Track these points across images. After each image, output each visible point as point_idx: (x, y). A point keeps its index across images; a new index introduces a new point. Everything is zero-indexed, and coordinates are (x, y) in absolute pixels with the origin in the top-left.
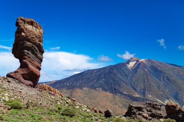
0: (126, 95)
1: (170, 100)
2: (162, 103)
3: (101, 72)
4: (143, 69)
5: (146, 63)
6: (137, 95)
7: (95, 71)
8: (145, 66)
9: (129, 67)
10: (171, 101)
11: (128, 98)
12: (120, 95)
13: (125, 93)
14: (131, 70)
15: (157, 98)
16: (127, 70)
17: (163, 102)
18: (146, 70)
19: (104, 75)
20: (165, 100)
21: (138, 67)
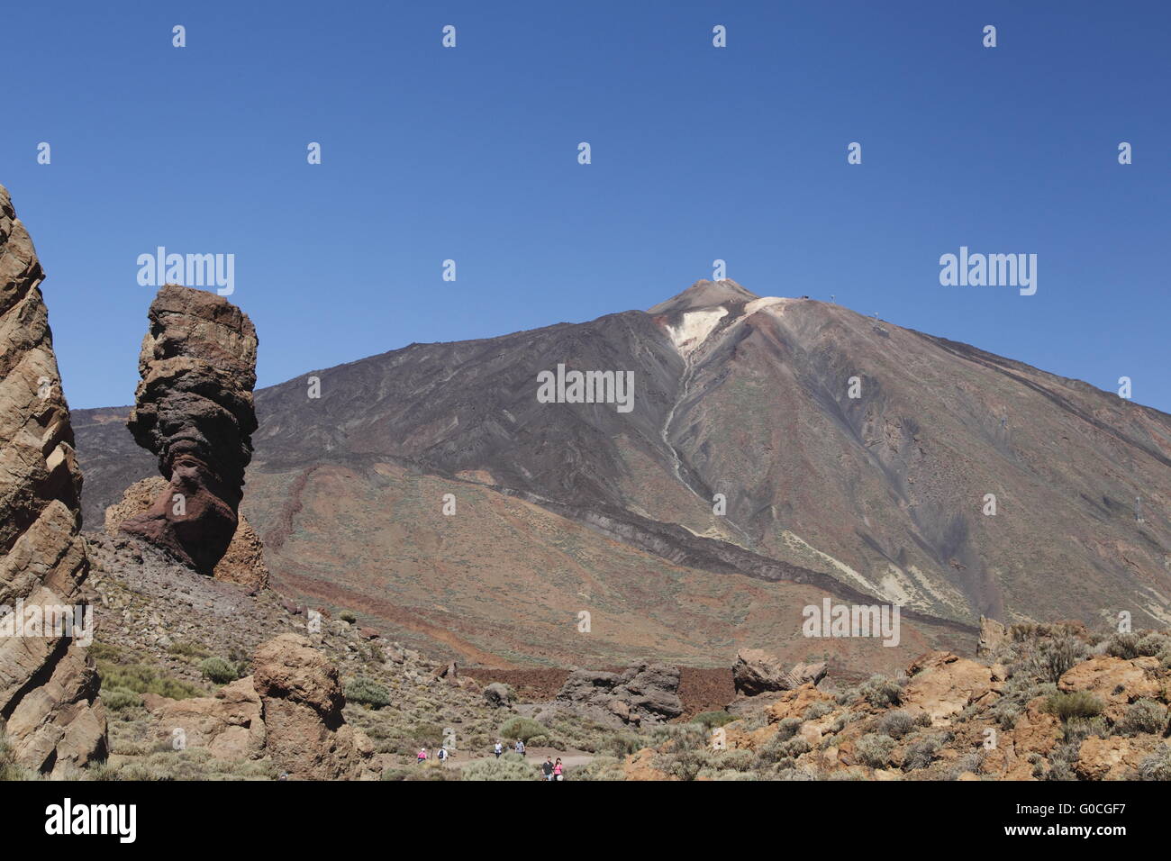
0: (649, 522)
1: (914, 569)
2: (866, 584)
3: (494, 365)
4: (770, 364)
5: (787, 325)
6: (714, 528)
7: (458, 358)
8: (780, 343)
9: (678, 342)
10: (920, 576)
11: (658, 544)
12: (604, 521)
13: (642, 513)
14: (689, 366)
15: (834, 553)
16: (663, 361)
17: (868, 578)
18: (784, 368)
19: (515, 388)
20: (886, 567)
21: (733, 351)
